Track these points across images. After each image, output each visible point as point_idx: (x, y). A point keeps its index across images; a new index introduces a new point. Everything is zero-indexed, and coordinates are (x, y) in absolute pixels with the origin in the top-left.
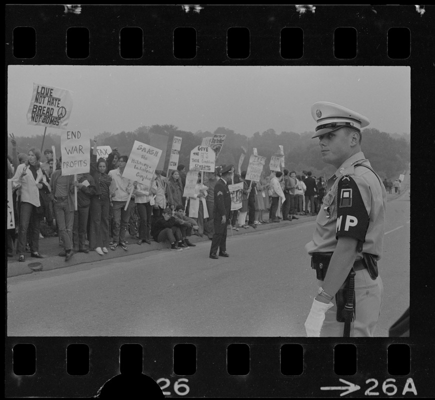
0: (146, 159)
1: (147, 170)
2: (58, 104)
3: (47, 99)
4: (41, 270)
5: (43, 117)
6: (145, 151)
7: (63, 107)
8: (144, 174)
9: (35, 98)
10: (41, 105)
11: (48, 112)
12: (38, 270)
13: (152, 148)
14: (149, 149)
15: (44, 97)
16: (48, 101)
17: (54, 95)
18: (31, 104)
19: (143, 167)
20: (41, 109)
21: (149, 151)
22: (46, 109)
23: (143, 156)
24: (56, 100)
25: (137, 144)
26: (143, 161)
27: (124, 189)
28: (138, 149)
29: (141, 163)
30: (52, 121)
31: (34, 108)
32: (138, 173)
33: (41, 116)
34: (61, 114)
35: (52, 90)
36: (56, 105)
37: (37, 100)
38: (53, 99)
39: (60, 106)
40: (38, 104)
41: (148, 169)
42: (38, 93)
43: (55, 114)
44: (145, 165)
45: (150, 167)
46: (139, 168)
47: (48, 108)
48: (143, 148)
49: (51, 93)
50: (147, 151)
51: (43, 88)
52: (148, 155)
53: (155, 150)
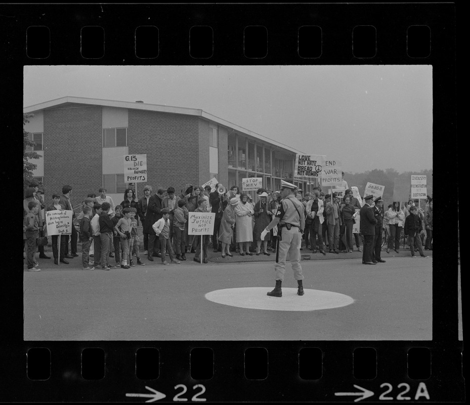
0: (374, 192)
3: (306, 162)
4: (309, 259)
5: (306, 172)
7: (319, 166)
10: (303, 165)
11: (308, 169)
12: (307, 259)
13: (377, 185)
15: (305, 161)
16: (308, 163)
17: (311, 159)
20: (302, 168)
22: (306, 168)
24: (313, 162)
25: (369, 184)
28: (369, 187)
30: (312, 174)
31: (299, 168)
33: (304, 172)
34: (318, 169)
35: (309, 157)
36: (314, 165)
37: (299, 163)
39: (316, 165)
40: (301, 166)
42: (300, 159)
43: (314, 170)
47: (308, 167)
48: (372, 186)
50: (374, 187)
51: (302, 156)
52: (375, 190)
53: (380, 186)
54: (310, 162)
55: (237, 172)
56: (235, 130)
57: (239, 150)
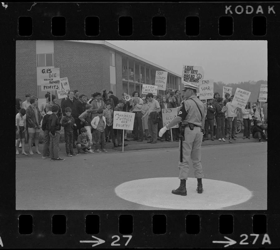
0: (243, 96)
2: (197, 73)
3: (190, 71)
5: (189, 79)
6: (242, 93)
8: (242, 104)
9: (184, 71)
10: (188, 74)
11: (192, 77)
13: (245, 91)
15: (189, 71)
16: (191, 72)
17: (194, 69)
18: (183, 74)
19: (241, 100)
20: (188, 76)
21: (244, 93)
22: (190, 76)
23: (241, 95)
24: (195, 71)
25: (238, 89)
26: (241, 98)
27: (233, 111)
28: (238, 92)
30: (194, 81)
31: (184, 76)
32: (239, 103)
33: (188, 79)
34: (199, 77)
35: (192, 67)
36: (196, 73)
37: (185, 72)
38: (194, 71)
39: (198, 73)
40: (186, 74)
41: (244, 101)
42: (185, 69)
43: (196, 77)
44: (242, 99)
46: (239, 101)
47: (192, 75)
48: (241, 91)
49: (192, 68)
50: (243, 92)
51: (188, 67)
53: (247, 92)
54: (193, 72)
55: (128, 83)
56: (127, 55)
57: (129, 69)
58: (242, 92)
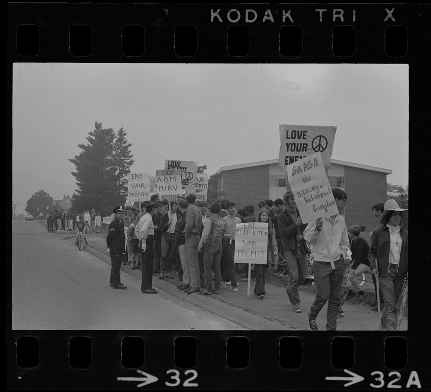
0: (310, 180)
1: (320, 193)
2: (185, 171)
6: (301, 171)
14: (304, 164)
17: (181, 165)
19: (314, 193)
23: (303, 179)
24: (183, 169)
28: (293, 175)
29: (307, 190)
32: (314, 206)
34: (189, 177)
39: (187, 172)
41: (321, 191)
42: (169, 165)
43: (184, 178)
44: (313, 188)
45: (321, 187)
46: (310, 198)
48: (296, 168)
49: (179, 164)
51: (172, 162)
52: (308, 173)
58: (299, 168)
